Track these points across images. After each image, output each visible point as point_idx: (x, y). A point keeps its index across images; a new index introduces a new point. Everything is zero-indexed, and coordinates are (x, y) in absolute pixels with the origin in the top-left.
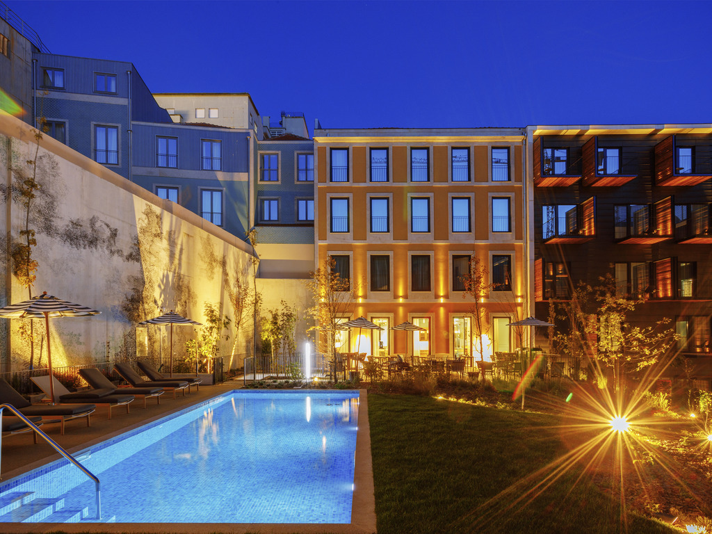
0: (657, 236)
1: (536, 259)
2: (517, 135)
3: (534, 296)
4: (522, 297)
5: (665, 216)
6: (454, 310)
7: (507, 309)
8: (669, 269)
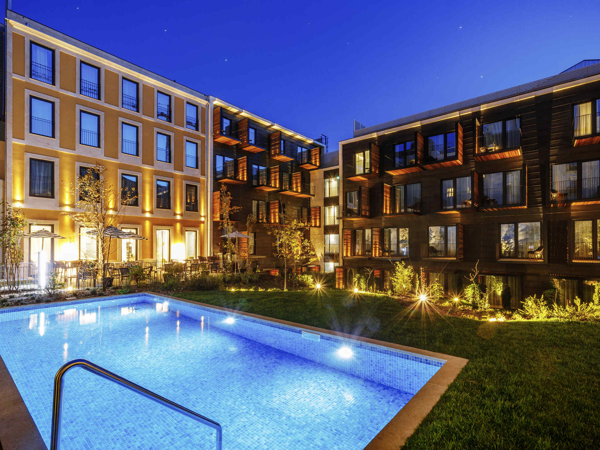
0: (271, 187)
1: (214, 191)
2: (203, 99)
3: (213, 217)
4: (204, 216)
5: (275, 176)
6: (157, 223)
7: (195, 225)
8: (277, 207)
